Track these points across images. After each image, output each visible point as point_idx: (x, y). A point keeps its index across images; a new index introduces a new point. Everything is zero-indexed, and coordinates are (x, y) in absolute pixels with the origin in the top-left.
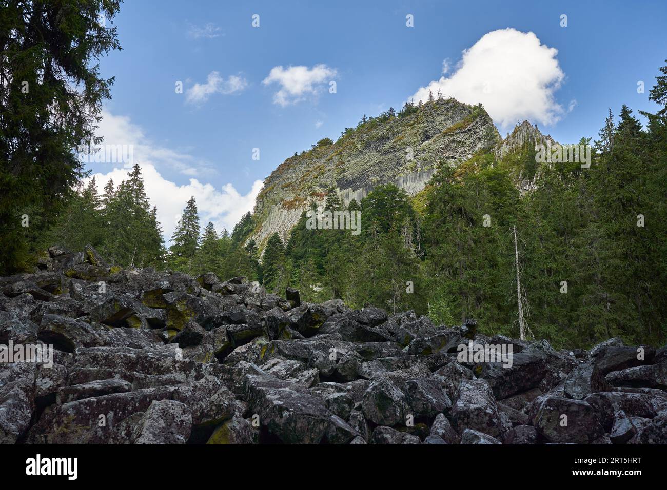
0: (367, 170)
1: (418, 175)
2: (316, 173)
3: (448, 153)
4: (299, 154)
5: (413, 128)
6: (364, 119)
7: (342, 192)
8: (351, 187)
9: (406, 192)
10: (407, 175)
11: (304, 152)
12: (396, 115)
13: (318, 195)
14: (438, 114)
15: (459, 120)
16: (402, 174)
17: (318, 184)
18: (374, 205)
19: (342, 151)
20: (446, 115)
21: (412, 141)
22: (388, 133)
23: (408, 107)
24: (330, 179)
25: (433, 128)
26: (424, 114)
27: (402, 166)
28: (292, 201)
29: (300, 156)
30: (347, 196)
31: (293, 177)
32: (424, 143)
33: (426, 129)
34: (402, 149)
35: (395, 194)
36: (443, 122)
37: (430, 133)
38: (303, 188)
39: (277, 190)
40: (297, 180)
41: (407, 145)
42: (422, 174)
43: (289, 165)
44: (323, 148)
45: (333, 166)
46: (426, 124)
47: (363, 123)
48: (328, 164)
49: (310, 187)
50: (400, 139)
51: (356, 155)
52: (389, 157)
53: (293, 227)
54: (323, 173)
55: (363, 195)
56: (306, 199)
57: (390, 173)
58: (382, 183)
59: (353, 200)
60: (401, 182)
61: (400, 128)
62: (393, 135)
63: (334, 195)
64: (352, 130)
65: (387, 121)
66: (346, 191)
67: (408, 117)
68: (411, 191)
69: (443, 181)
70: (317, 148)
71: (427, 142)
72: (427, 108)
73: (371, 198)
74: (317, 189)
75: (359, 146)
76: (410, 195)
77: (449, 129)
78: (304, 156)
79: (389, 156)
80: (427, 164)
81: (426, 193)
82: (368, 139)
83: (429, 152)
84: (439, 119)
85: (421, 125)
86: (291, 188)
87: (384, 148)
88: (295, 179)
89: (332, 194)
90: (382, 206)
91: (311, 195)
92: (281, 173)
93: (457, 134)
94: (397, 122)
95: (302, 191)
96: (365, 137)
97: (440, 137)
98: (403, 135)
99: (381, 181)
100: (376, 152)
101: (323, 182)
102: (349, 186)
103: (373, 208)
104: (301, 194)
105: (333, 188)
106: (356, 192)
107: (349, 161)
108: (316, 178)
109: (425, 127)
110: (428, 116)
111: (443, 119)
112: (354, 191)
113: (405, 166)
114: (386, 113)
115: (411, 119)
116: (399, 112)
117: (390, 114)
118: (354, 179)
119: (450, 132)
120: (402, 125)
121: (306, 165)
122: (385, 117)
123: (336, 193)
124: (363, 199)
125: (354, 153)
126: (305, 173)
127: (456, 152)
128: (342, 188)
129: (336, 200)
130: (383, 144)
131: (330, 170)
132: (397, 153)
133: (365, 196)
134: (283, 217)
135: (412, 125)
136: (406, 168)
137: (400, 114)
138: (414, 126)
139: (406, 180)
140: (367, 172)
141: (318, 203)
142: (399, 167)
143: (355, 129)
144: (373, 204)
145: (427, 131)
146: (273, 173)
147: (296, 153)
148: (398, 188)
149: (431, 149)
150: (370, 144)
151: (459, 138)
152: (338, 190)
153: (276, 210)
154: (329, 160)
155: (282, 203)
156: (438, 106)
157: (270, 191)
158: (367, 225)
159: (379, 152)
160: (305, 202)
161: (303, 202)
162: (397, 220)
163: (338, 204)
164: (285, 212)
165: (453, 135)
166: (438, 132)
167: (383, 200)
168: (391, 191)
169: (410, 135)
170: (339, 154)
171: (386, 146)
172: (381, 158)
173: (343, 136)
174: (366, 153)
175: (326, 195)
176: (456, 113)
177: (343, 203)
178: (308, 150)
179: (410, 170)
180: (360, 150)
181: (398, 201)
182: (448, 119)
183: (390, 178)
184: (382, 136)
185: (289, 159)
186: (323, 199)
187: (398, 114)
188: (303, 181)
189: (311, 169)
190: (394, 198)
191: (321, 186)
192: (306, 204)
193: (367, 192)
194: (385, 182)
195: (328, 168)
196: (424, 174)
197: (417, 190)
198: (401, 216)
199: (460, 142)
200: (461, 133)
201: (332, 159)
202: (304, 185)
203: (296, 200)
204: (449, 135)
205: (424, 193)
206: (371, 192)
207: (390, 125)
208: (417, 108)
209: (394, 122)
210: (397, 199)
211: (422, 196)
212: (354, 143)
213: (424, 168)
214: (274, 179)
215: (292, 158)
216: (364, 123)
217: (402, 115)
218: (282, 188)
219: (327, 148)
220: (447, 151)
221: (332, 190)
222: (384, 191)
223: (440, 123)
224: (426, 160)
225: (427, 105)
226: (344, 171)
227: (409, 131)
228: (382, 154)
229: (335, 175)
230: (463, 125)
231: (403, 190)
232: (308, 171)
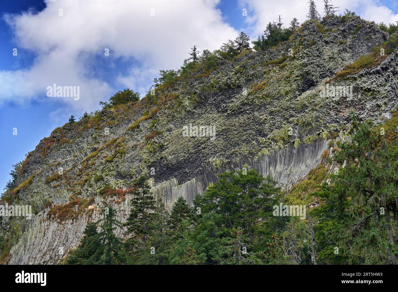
0: (203, 146)
1: (295, 151)
2: (109, 154)
3: (347, 110)
4: (77, 120)
5: (282, 68)
6: (194, 55)
7: (159, 186)
8: (175, 177)
9: (275, 183)
10: (276, 152)
11: (86, 116)
12: (252, 46)
13: (114, 193)
14: (327, 43)
15: (364, 53)
16: (266, 151)
17: (114, 173)
18: (219, 208)
19: (156, 112)
20: (341, 43)
21: (283, 92)
22: (238, 78)
23: (272, 32)
24: (136, 164)
25: (318, 66)
26: (301, 43)
27: (265, 135)
28: (66, 206)
29: (79, 124)
30: (168, 193)
31: (67, 161)
32: (304, 95)
33: (306, 69)
34: (265, 105)
35: (256, 187)
36: (336, 56)
37: (313, 76)
38: (86, 181)
39: (38, 186)
40: (74, 166)
41: (273, 98)
42: (303, 151)
43: (59, 140)
44: (122, 107)
45: (140, 139)
46: (305, 60)
47: (192, 60)
48: (132, 136)
49: (98, 180)
50: (261, 89)
51: (182, 119)
52: (242, 121)
53: (70, 252)
54: (123, 153)
55: (196, 191)
56: (92, 202)
57: (244, 149)
58: (230, 168)
59: (181, 200)
60: (264, 165)
61: (260, 68)
62: (248, 80)
63: (145, 193)
64: (172, 74)
65: (236, 57)
66: (165, 184)
67: (274, 49)
68: (283, 181)
69: (359, 156)
70: (111, 107)
71: (308, 92)
72: (306, 32)
73: (213, 195)
74: (113, 182)
75: (187, 103)
76: (283, 188)
77: (348, 67)
78: (87, 122)
79: (242, 119)
80: (310, 132)
81: (310, 183)
82: (203, 90)
83: (313, 110)
84: (327, 51)
85: (297, 63)
86: (63, 181)
87: (231, 105)
88: (71, 164)
89: (141, 189)
90: (234, 208)
91: (102, 194)
92: (46, 156)
93: (362, 76)
94: (253, 58)
95: (85, 187)
96: (198, 87)
97: (332, 82)
98: (265, 81)
99: (229, 163)
100: (219, 112)
101: (123, 168)
102: (171, 174)
103: (218, 212)
104: (84, 193)
105: (143, 179)
106: (184, 186)
107: (169, 130)
108: (110, 161)
109: (305, 65)
110: (309, 46)
111: (336, 51)
112: (180, 183)
113: (270, 135)
114: (233, 43)
115: (278, 52)
116: (256, 40)
117: (240, 44)
118: (179, 162)
119: (349, 73)
120: (262, 64)
121: (90, 139)
122: (231, 49)
123: (148, 187)
124: (198, 197)
125: (179, 116)
126: (89, 154)
127: (362, 109)
128: (158, 178)
129: (149, 201)
130: (230, 98)
131: (134, 147)
132: (256, 113)
133: (200, 192)
134: (50, 235)
135: (280, 63)
136: (273, 140)
137: (257, 44)
138: (283, 64)
139: (273, 161)
140: (204, 148)
141: (115, 207)
142: (260, 138)
143: (179, 71)
144: (218, 206)
145: (308, 73)
146: (30, 155)
147: (73, 117)
148: (261, 176)
149: (316, 105)
150: (206, 99)
151: (366, 83)
152: (151, 182)
153: (37, 222)
154: (132, 129)
155: (48, 210)
156: (326, 28)
157: (25, 188)
158: (207, 244)
159: (223, 112)
160: (90, 207)
161: (87, 206)
162: (261, 233)
163: (153, 208)
164: (54, 226)
165: (355, 79)
166: (328, 73)
167: (235, 198)
168: (248, 181)
169: (278, 81)
170: (151, 118)
171: (235, 102)
172: (226, 123)
173: (157, 85)
174: (200, 115)
175: (131, 192)
176: (359, 40)
177: (163, 205)
178: (94, 111)
179: (280, 144)
180: (188, 109)
181: (262, 200)
182: (345, 50)
183: (245, 159)
184: (226, 84)
185: (59, 128)
186: (124, 200)
187: (255, 43)
188: (87, 167)
189: (101, 146)
190: (253, 195)
191: (120, 175)
192: (93, 210)
193: (205, 185)
194: (236, 165)
195: (131, 143)
196: (307, 150)
197: (295, 178)
198: (268, 226)
199: (369, 90)
200: (370, 74)
201: (138, 127)
202: (88, 175)
203: (74, 204)
204: (348, 79)
205: (308, 184)
206: (211, 185)
207: (242, 63)
208: (289, 32)
209: (249, 58)
210: (260, 196)
211: (305, 190)
212: (178, 97)
213: (305, 139)
214: (31, 167)
215: (64, 128)
216: (194, 62)
217: (262, 45)
218: (48, 182)
219: (129, 108)
220: (346, 107)
221: (141, 183)
222: (237, 182)
223: (330, 58)
224: (309, 124)
225: (306, 26)
226: (162, 148)
227: (275, 74)
228: (229, 116)
229: (144, 156)
230: (372, 59)
231: (269, 179)
232: (95, 149)
